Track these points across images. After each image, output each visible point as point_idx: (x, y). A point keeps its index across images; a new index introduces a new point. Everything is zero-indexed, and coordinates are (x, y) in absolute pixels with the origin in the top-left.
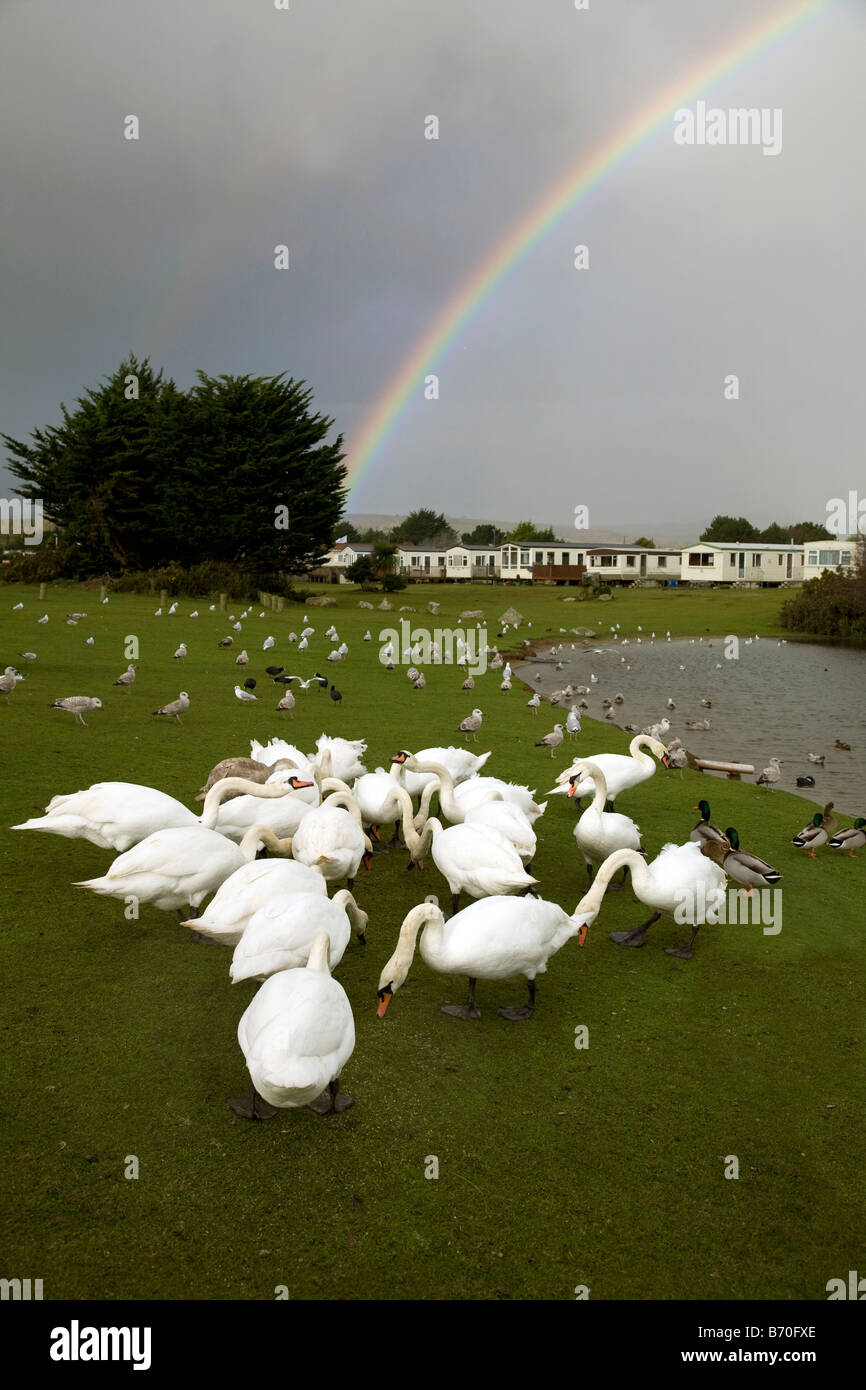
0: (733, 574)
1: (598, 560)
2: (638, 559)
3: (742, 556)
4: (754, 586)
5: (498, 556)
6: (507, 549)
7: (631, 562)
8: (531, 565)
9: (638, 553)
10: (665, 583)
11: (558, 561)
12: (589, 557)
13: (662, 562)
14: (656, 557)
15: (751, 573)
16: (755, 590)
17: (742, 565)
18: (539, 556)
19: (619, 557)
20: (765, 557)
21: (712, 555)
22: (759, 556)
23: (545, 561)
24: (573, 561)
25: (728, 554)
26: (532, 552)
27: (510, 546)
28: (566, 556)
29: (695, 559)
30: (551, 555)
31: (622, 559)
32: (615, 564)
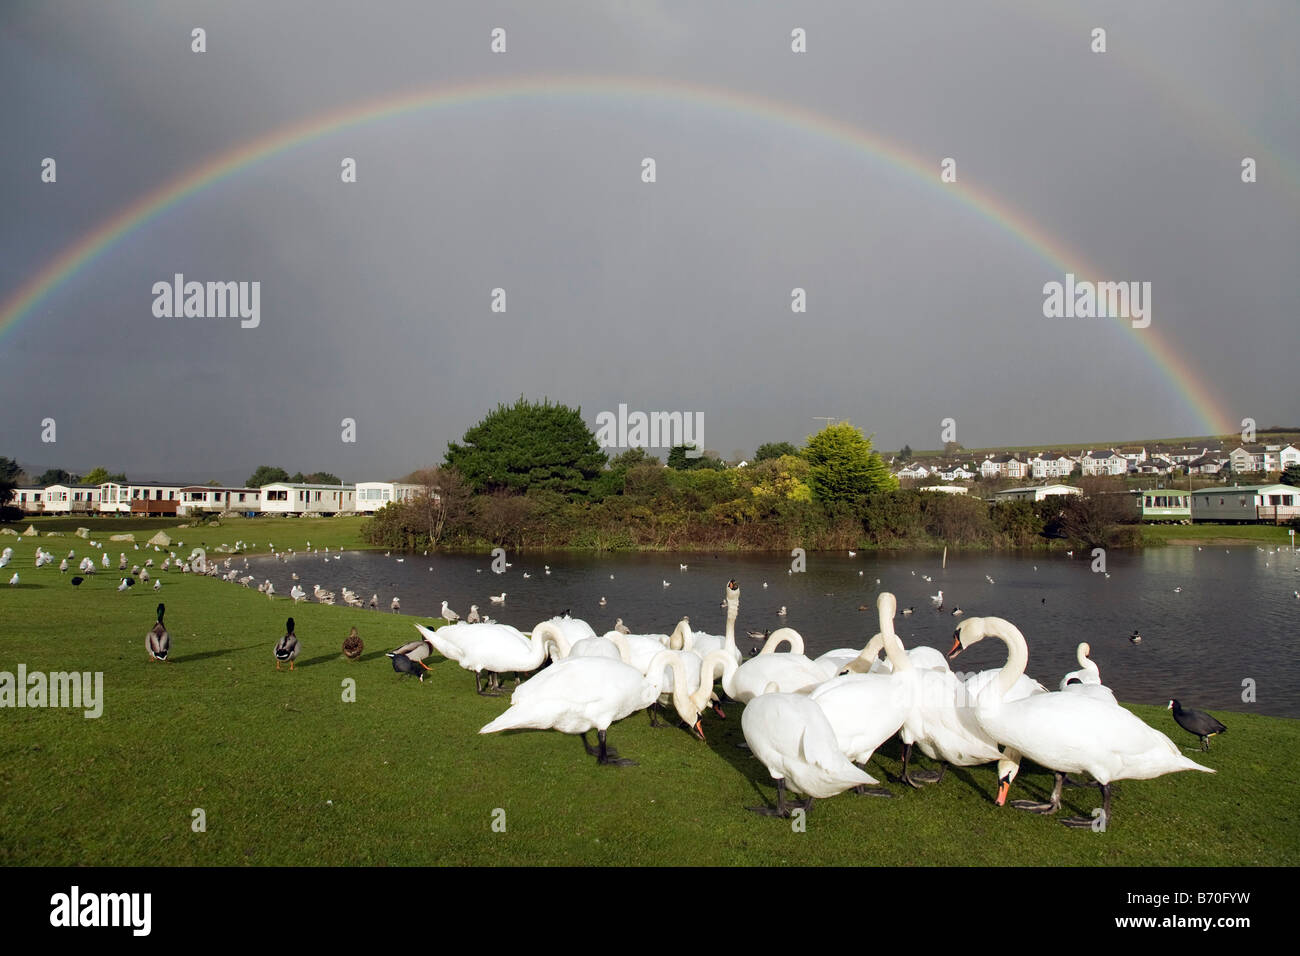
0: (302, 507)
1: (189, 495)
2: (223, 495)
3: (308, 493)
4: (317, 515)
5: (96, 493)
6: (107, 487)
7: (218, 498)
8: (129, 500)
9: (223, 491)
10: (245, 514)
11: (153, 496)
12: (182, 494)
13: (242, 497)
14: (238, 494)
15: (315, 506)
16: (318, 519)
17: (308, 501)
18: (136, 493)
19: (209, 494)
20: (324, 494)
21: (286, 492)
22: (319, 493)
23: (141, 496)
24: (166, 497)
25: (299, 491)
26: (130, 490)
27: (110, 484)
28: (159, 493)
29: (272, 495)
30: (147, 493)
31: (210, 496)
32: (205, 499)
